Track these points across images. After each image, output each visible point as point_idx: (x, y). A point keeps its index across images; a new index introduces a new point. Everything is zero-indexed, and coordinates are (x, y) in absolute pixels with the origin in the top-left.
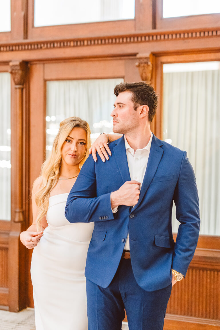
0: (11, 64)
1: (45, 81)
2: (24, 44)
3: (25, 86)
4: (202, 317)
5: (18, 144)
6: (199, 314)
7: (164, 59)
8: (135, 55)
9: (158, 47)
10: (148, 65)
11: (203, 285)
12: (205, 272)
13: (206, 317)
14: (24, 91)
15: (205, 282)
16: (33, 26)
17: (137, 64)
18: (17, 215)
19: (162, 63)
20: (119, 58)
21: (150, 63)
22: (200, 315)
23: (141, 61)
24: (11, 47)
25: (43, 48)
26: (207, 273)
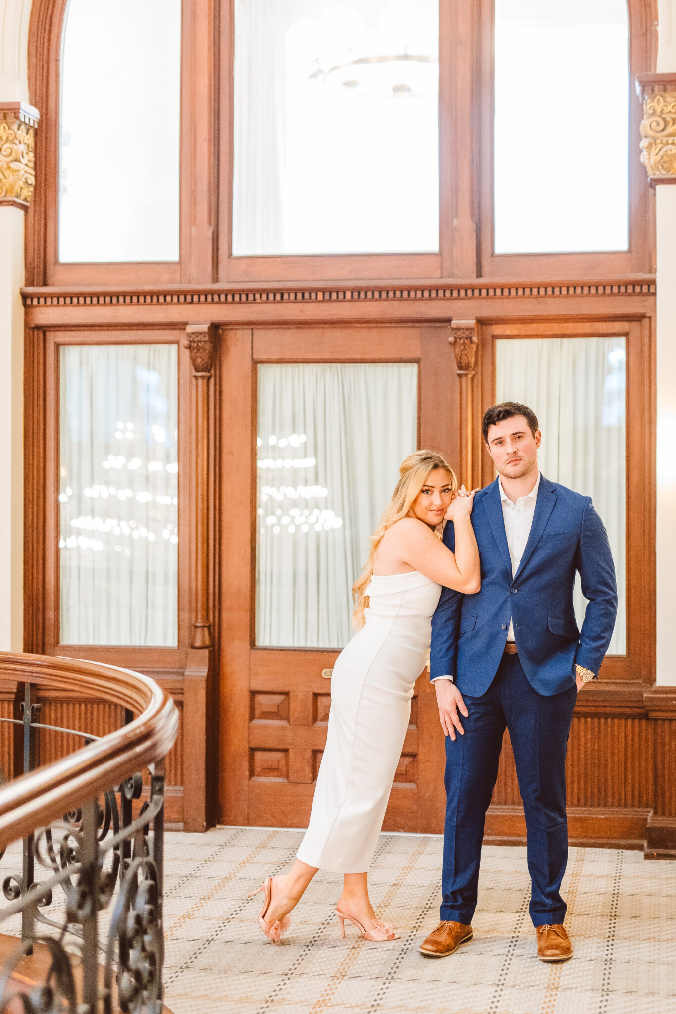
0: (190, 329)
1: (255, 363)
2: (212, 293)
3: (213, 372)
4: (579, 805)
5: (202, 489)
6: (572, 800)
7: (497, 330)
8: (449, 321)
9: (489, 309)
10: (472, 342)
11: (579, 745)
12: (583, 720)
13: (585, 805)
14: (212, 381)
15: (583, 740)
16: (230, 255)
17: (451, 339)
18: (199, 631)
19: (495, 337)
20: (410, 324)
21: (475, 339)
22: (576, 802)
23: (459, 333)
24: (188, 297)
25: (258, 300)
26: (586, 723)
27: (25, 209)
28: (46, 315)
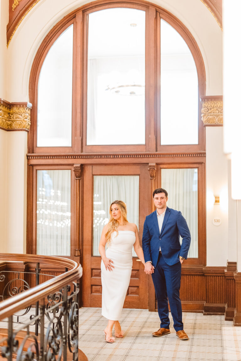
0: (75, 166)
1: (93, 175)
2: (81, 155)
3: (81, 178)
4: (185, 300)
5: (78, 211)
6: (183, 299)
7: (161, 166)
8: (148, 164)
9: (159, 160)
10: (154, 170)
11: (185, 283)
12: (186, 276)
13: (187, 300)
14: (81, 180)
15: (186, 282)
16: (86, 145)
17: (149, 169)
18: (77, 252)
19: (161, 168)
20: (137, 165)
21: (155, 169)
22: (184, 299)
23: (151, 167)
24: (74, 157)
25: (94, 158)
26: (187, 277)
27: (28, 131)
28: (34, 162)
